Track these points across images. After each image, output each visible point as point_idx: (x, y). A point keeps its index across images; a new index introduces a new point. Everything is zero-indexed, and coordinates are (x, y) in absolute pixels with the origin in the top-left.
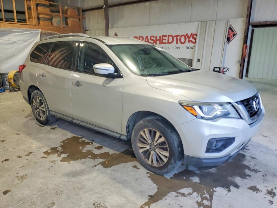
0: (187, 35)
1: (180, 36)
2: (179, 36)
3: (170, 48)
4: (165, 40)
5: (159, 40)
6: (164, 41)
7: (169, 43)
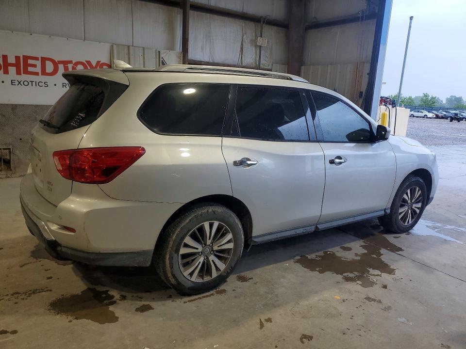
0: (89, 62)
1: (74, 62)
2: (70, 62)
3: (51, 84)
4: (35, 66)
5: (17, 65)
6: (30, 69)
7: (44, 73)
